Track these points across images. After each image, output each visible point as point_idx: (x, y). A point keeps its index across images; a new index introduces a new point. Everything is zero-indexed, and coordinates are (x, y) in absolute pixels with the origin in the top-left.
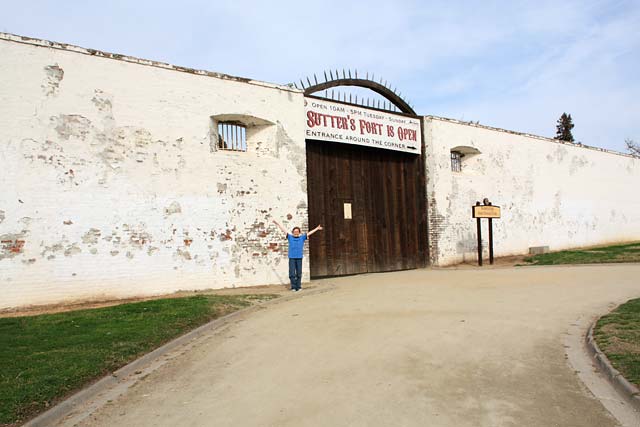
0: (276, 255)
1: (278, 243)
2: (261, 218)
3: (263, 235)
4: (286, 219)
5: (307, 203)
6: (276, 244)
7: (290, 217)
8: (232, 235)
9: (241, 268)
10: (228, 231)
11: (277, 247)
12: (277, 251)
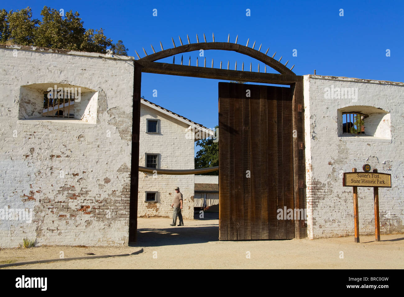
0: (87, 217)
1: (91, 205)
2: (72, 182)
3: (74, 197)
4: (103, 183)
5: (130, 167)
6: (88, 207)
7: (107, 181)
8: (37, 196)
9: (44, 228)
10: (32, 192)
11: (89, 210)
12: (89, 213)
